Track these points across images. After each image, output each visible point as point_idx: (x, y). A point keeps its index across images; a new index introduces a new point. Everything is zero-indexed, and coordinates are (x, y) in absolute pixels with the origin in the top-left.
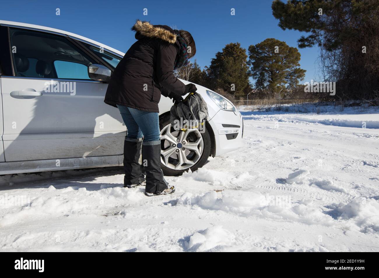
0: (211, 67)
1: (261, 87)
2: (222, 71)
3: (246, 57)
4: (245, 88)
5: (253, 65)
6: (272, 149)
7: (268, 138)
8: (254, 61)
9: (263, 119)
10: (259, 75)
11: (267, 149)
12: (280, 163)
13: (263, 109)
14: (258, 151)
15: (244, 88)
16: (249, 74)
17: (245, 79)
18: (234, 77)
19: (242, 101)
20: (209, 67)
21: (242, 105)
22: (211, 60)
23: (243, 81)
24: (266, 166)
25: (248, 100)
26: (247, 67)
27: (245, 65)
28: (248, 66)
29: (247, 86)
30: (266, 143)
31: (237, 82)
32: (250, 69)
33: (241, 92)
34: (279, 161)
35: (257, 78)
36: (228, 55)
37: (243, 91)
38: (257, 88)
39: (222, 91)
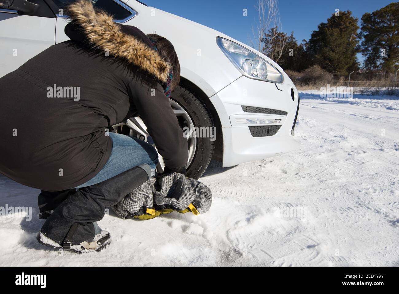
0: (311, 41)
1: (372, 65)
2: (323, 46)
3: (358, 28)
4: (350, 66)
5: (364, 38)
6: (359, 155)
7: (360, 133)
8: (367, 33)
9: (363, 104)
10: (372, 51)
11: (349, 154)
12: (363, 192)
13: (368, 92)
14: (332, 156)
15: (348, 66)
16: (358, 50)
17: (351, 56)
18: (338, 52)
19: (342, 81)
20: (308, 40)
21: (341, 86)
22: (312, 33)
23: (348, 58)
24: (332, 194)
25: (349, 81)
26: (356, 41)
27: (354, 38)
28: (358, 39)
29: (352, 64)
30: (352, 142)
31: (340, 59)
32: (360, 44)
33: (343, 71)
34: (364, 185)
35: (368, 55)
36: (334, 26)
37: (346, 69)
38: (366, 67)
39: (318, 68)
